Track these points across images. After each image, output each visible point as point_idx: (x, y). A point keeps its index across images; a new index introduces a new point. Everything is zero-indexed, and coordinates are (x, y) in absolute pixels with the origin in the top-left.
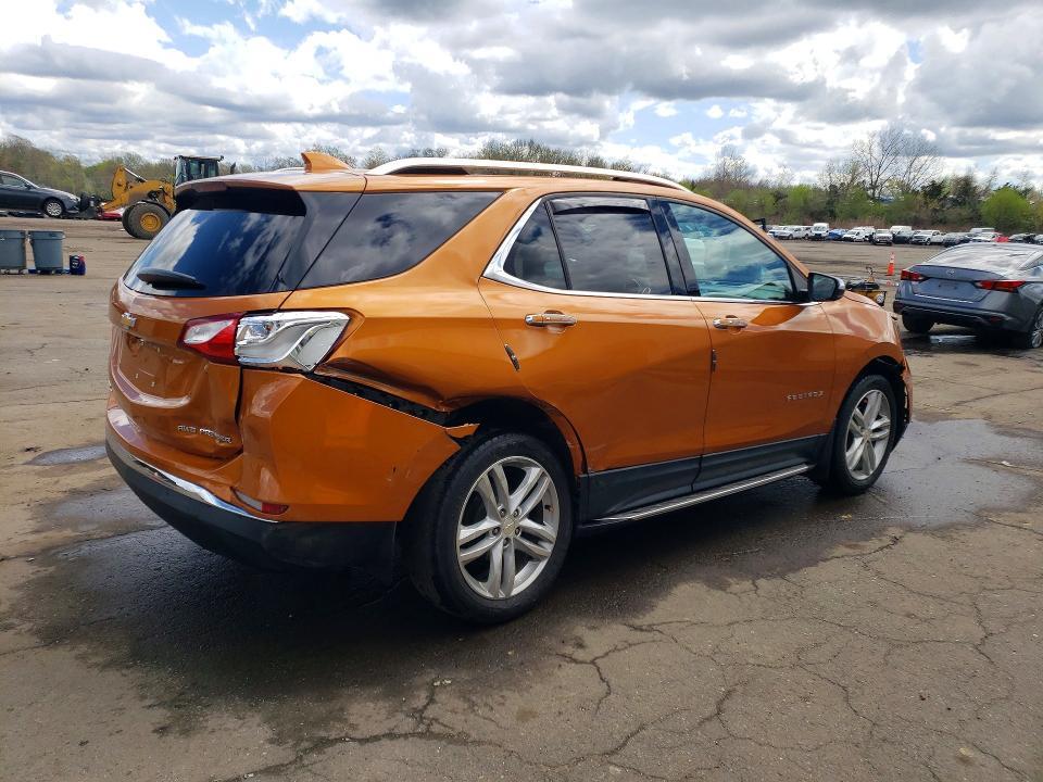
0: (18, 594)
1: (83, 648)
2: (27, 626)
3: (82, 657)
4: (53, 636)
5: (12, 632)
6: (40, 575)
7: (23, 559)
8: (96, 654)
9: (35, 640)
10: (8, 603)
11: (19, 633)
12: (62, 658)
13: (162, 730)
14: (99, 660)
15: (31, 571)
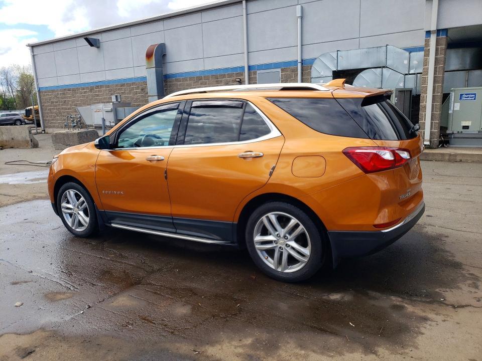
0: (460, 285)
1: (450, 258)
2: (463, 272)
3: (453, 256)
4: (457, 266)
5: (471, 272)
6: (444, 289)
7: (446, 302)
8: (448, 255)
9: (463, 267)
10: (466, 283)
11: (468, 271)
12: (458, 258)
13: (447, 237)
14: (448, 254)
15: (447, 293)
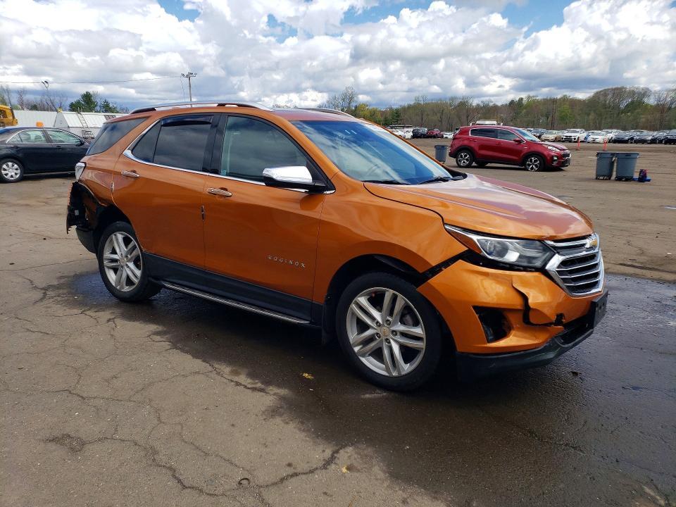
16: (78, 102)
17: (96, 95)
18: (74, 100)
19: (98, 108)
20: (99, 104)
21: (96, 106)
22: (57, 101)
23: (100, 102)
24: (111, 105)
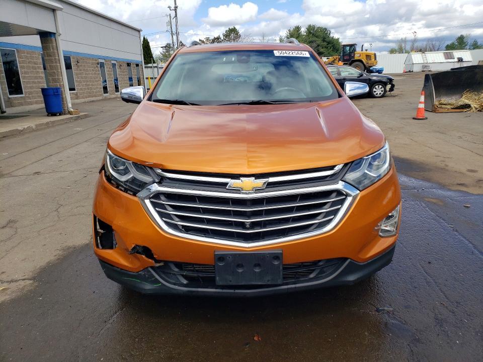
16: (453, 44)
17: (468, 36)
18: (449, 43)
19: (468, 47)
20: (469, 44)
21: (466, 45)
22: (437, 44)
23: (470, 42)
24: (479, 43)
